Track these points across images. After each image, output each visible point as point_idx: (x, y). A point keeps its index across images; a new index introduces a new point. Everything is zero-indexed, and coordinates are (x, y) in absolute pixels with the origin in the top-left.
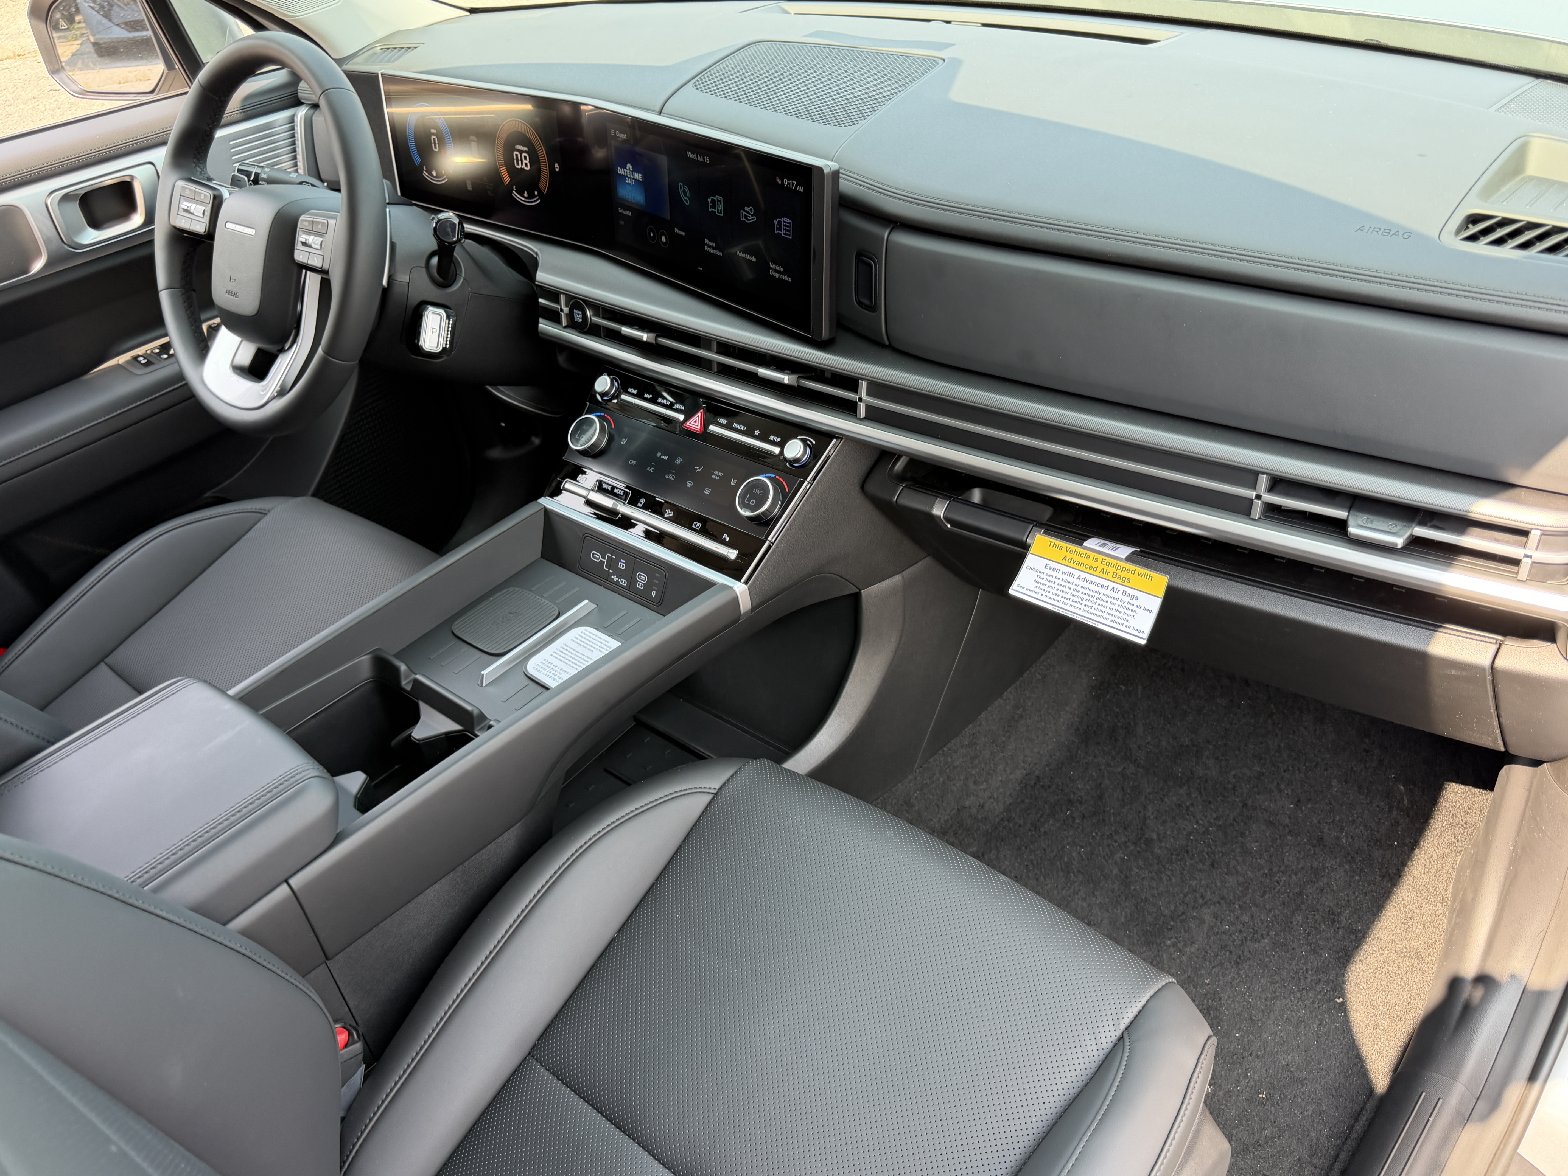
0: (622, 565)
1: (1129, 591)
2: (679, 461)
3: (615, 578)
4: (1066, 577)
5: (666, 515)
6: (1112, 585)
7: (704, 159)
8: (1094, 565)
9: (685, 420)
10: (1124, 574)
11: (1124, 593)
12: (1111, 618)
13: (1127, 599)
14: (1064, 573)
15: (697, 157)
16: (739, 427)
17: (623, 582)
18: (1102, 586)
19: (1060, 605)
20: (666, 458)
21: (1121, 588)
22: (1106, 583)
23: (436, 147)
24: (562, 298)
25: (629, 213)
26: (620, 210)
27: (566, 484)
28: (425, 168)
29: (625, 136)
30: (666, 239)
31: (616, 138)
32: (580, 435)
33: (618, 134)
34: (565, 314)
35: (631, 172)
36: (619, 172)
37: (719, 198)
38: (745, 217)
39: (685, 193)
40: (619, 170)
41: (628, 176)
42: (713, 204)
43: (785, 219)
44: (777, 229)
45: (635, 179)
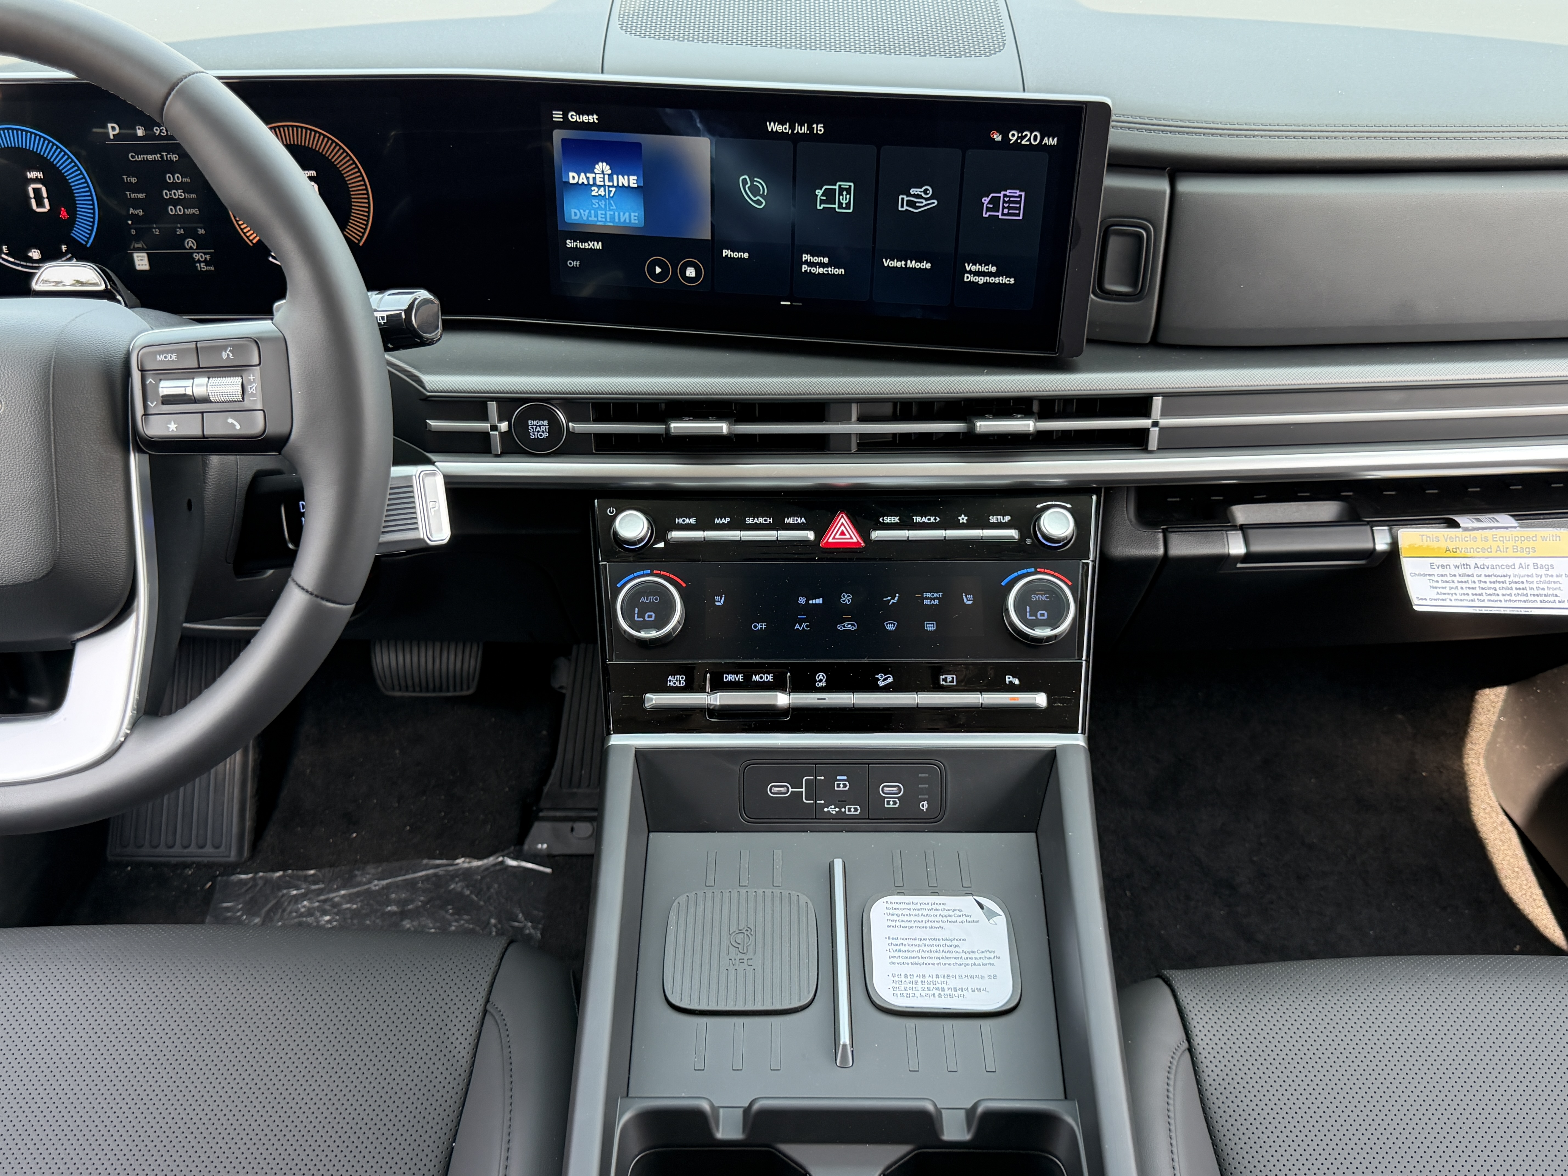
0: (842, 784)
1: (1540, 562)
2: (846, 599)
3: (832, 810)
4: (1462, 571)
5: (881, 684)
6: (1517, 562)
7: (810, 128)
8: (1486, 545)
9: (820, 535)
10: (1526, 544)
11: (1536, 566)
12: (1539, 599)
13: (1542, 572)
14: (1457, 567)
15: (792, 127)
16: (925, 520)
17: (853, 810)
18: (1508, 567)
19: (1477, 604)
20: (820, 601)
21: (1530, 561)
22: (1510, 562)
23: (40, 204)
24: (493, 406)
25: (599, 246)
26: (570, 244)
27: (654, 700)
28: (5, 248)
29: (593, 118)
30: (691, 272)
31: (566, 124)
32: (641, 615)
33: (573, 117)
34: (501, 434)
35: (606, 177)
36: (571, 181)
37: (845, 185)
38: (911, 204)
39: (755, 190)
40: (573, 178)
41: (598, 183)
42: (830, 196)
43: (1008, 193)
44: (988, 209)
45: (618, 187)
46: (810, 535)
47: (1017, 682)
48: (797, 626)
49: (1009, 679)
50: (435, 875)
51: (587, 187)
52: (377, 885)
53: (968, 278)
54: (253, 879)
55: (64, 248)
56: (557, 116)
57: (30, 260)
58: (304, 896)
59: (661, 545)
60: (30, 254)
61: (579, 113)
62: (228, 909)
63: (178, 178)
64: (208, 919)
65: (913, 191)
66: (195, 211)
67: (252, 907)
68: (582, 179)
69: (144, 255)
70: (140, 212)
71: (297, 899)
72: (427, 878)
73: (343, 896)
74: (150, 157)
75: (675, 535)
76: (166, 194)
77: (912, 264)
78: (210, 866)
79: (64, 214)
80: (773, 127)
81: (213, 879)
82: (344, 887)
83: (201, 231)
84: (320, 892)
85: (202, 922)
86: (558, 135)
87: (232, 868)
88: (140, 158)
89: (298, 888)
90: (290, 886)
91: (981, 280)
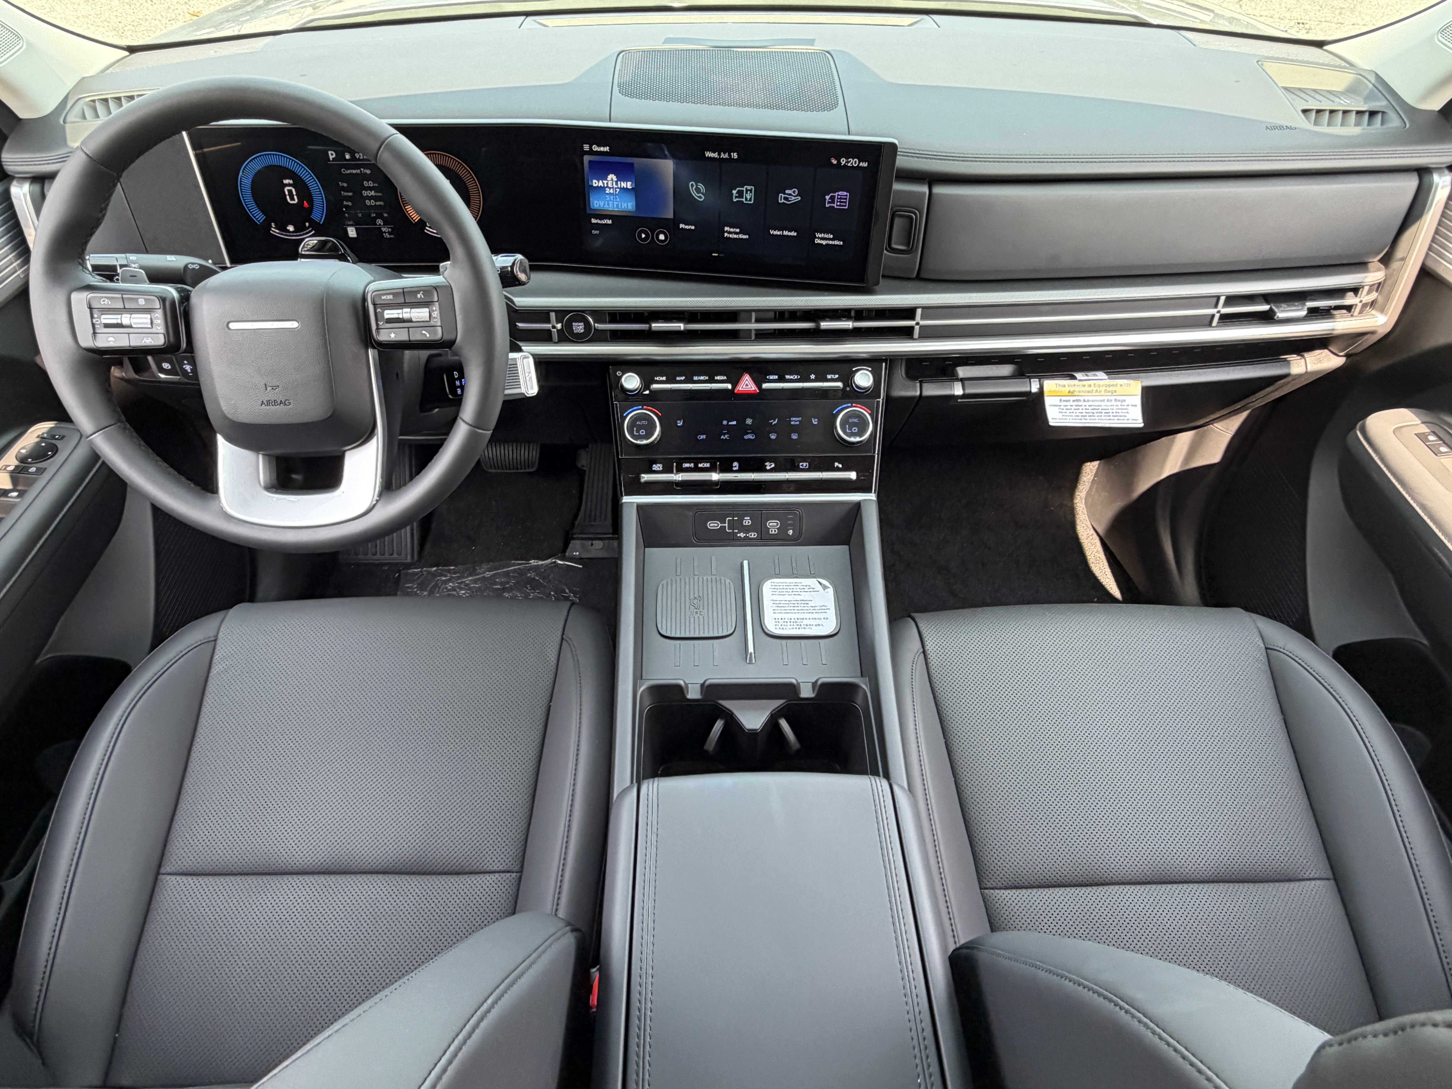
0: (747, 521)
1: (1118, 398)
2: (749, 421)
3: (742, 535)
4: (1076, 403)
5: (768, 468)
6: (1106, 398)
7: (730, 155)
8: (1090, 389)
9: (734, 387)
10: (1111, 389)
11: (1116, 400)
12: (1116, 418)
13: (1119, 403)
14: (1074, 401)
15: (719, 154)
16: (792, 377)
17: (753, 535)
18: (1101, 401)
19: (1083, 421)
20: (734, 423)
21: (1113, 398)
22: (1102, 398)
23: (292, 199)
24: (553, 315)
25: (610, 222)
26: (594, 221)
27: (645, 477)
28: (273, 225)
29: (606, 149)
30: (662, 237)
31: (591, 152)
32: (638, 431)
33: (595, 148)
34: (558, 331)
35: (614, 182)
36: (594, 185)
37: (749, 188)
38: (786, 199)
39: (698, 190)
40: (595, 183)
41: (609, 186)
42: (740, 194)
43: (840, 193)
44: (829, 203)
45: (620, 188)
46: (729, 386)
47: (840, 466)
48: (722, 437)
49: (836, 464)
50: (519, 569)
51: (603, 188)
52: (488, 574)
53: (817, 241)
54: (421, 572)
55: (307, 224)
56: (586, 147)
57: (288, 231)
58: (449, 580)
59: (647, 392)
60: (289, 228)
61: (599, 146)
62: (409, 588)
63: (371, 184)
64: (399, 593)
65: (787, 192)
66: (382, 203)
67: (422, 587)
68: (601, 184)
69: (353, 229)
70: (350, 204)
71: (446, 582)
72: (514, 571)
73: (470, 580)
74: (354, 171)
75: (655, 386)
76: (365, 193)
77: (786, 233)
78: (397, 564)
79: (306, 204)
80: (709, 154)
81: (399, 571)
82: (470, 575)
83: (386, 215)
84: (459, 578)
85: (395, 595)
86: (587, 158)
87: (409, 566)
88: (349, 172)
89: (446, 576)
90: (441, 575)
91: (824, 242)
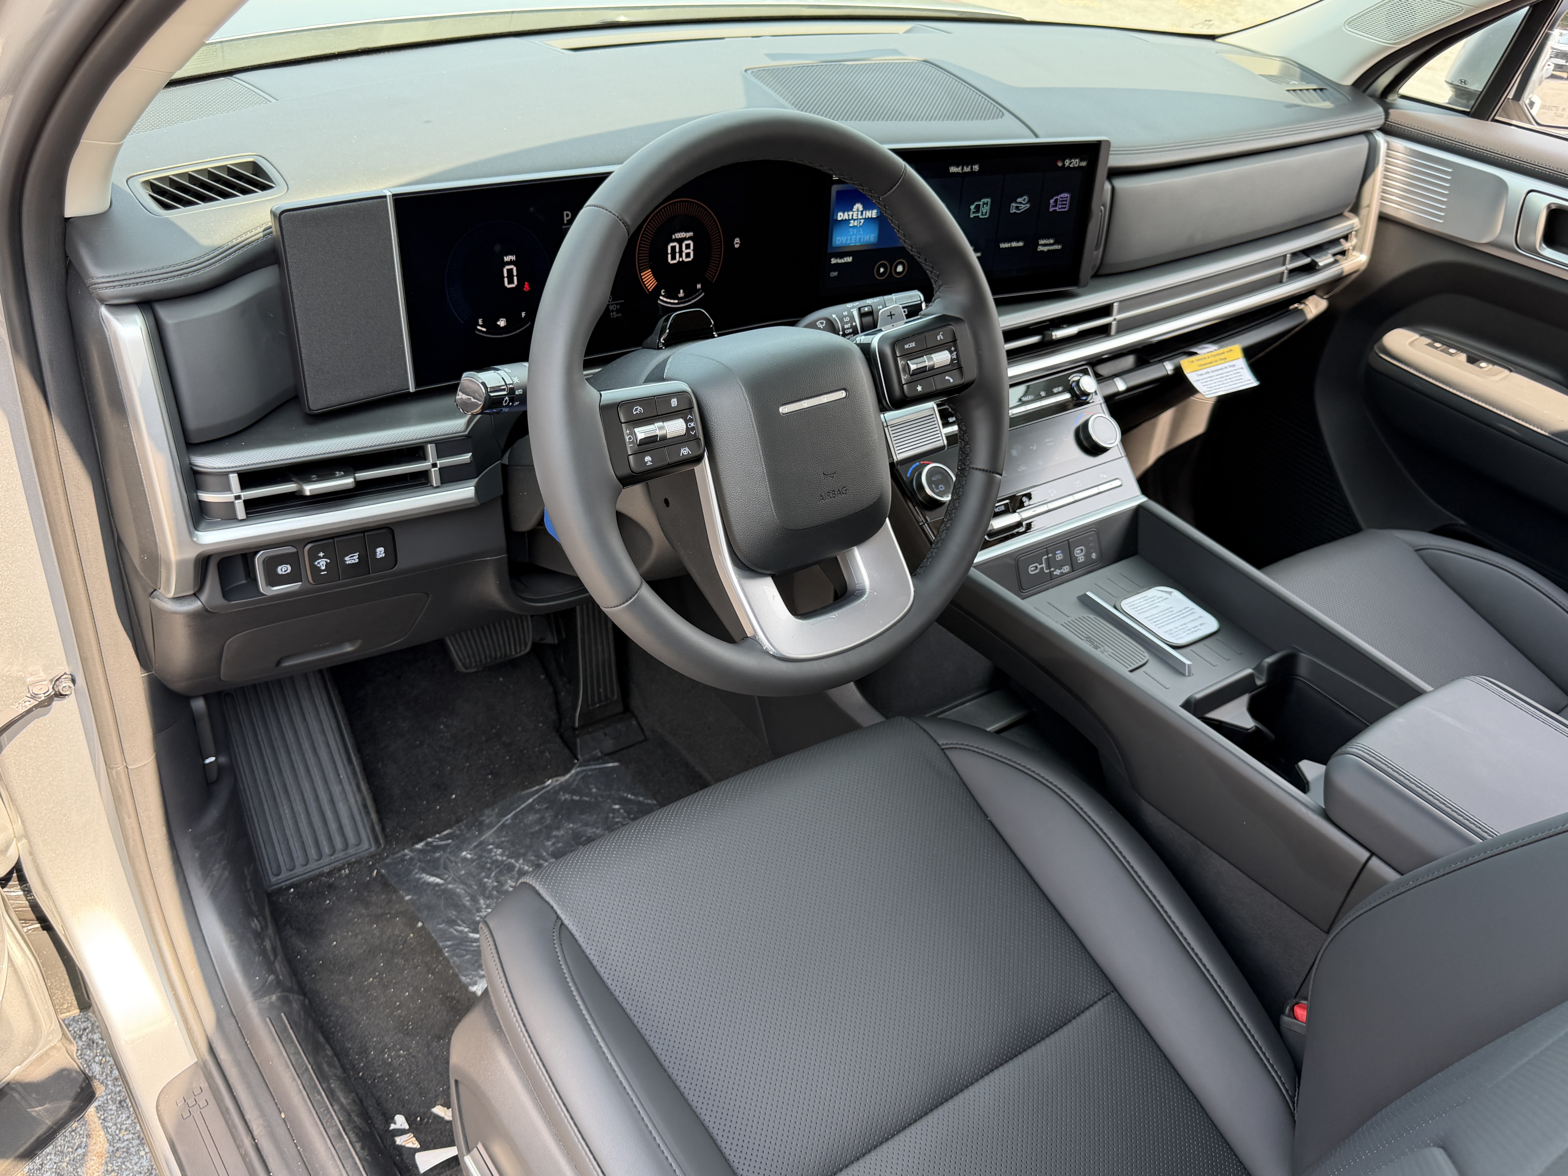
10: (1222, 355)
15: (963, 168)
16: (1027, 399)
21: (1227, 364)
23: (511, 281)
25: (849, 259)
26: (833, 261)
28: (480, 321)
30: (900, 269)
32: (937, 488)
35: (860, 213)
36: (839, 219)
37: (985, 200)
38: (1017, 208)
40: (841, 216)
41: (854, 218)
42: (978, 208)
43: (1062, 195)
44: (1052, 207)
45: (865, 219)
51: (848, 221)
53: (1040, 248)
55: (524, 313)
57: (500, 327)
60: (498, 323)
65: (1019, 200)
68: (846, 216)
77: (1014, 244)
79: (525, 287)
80: (953, 169)
91: (1046, 249)
